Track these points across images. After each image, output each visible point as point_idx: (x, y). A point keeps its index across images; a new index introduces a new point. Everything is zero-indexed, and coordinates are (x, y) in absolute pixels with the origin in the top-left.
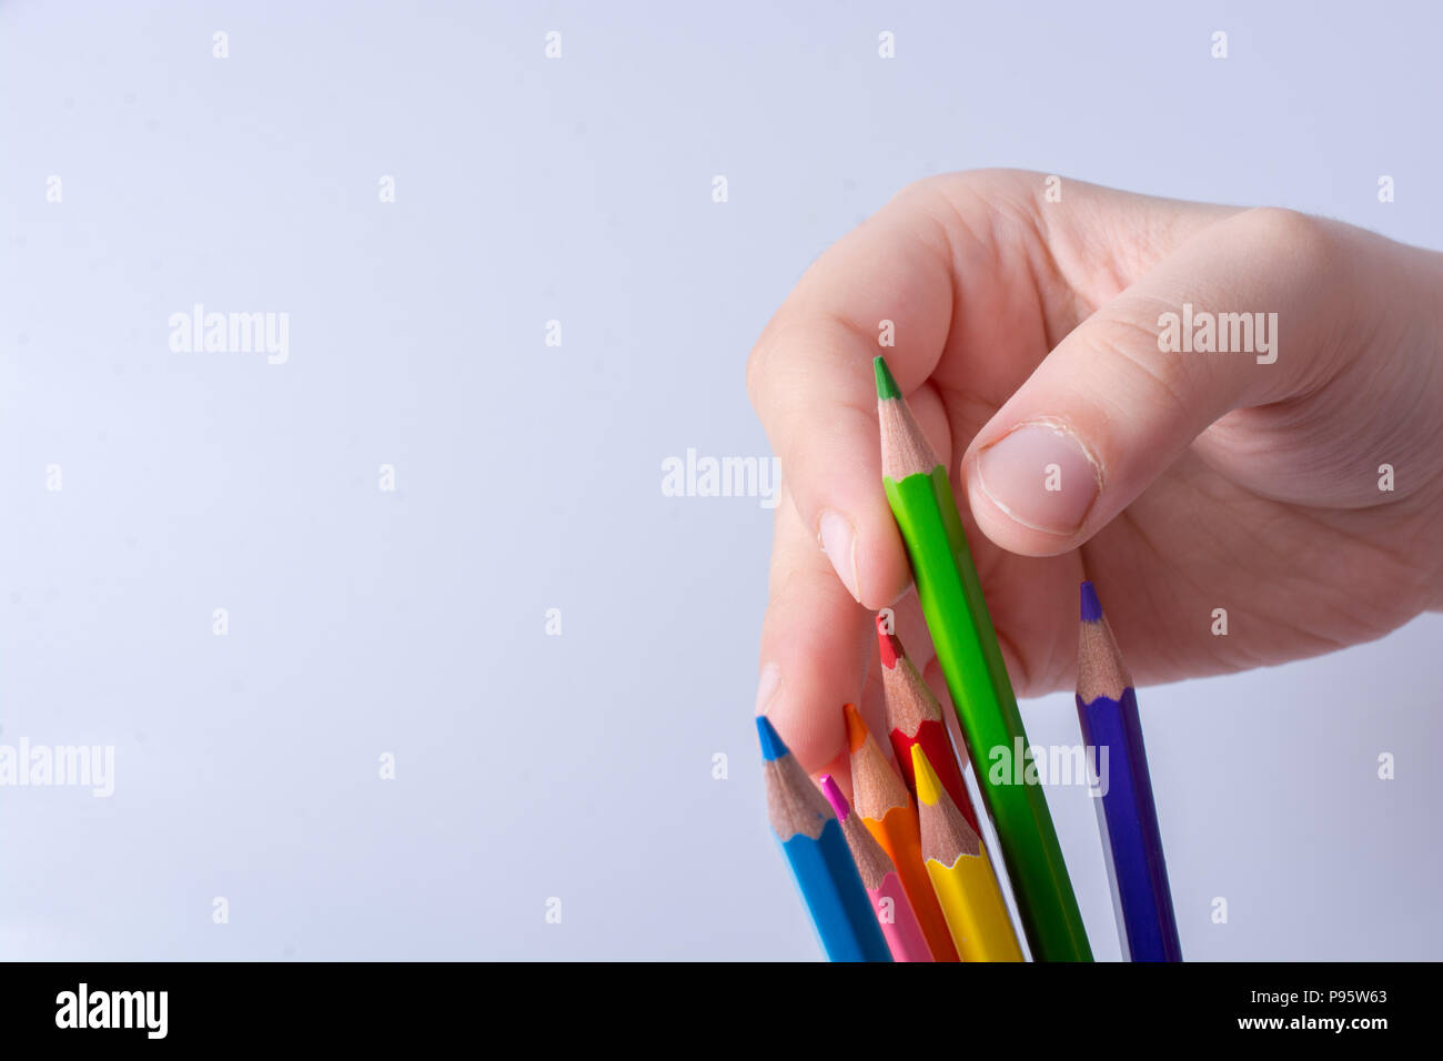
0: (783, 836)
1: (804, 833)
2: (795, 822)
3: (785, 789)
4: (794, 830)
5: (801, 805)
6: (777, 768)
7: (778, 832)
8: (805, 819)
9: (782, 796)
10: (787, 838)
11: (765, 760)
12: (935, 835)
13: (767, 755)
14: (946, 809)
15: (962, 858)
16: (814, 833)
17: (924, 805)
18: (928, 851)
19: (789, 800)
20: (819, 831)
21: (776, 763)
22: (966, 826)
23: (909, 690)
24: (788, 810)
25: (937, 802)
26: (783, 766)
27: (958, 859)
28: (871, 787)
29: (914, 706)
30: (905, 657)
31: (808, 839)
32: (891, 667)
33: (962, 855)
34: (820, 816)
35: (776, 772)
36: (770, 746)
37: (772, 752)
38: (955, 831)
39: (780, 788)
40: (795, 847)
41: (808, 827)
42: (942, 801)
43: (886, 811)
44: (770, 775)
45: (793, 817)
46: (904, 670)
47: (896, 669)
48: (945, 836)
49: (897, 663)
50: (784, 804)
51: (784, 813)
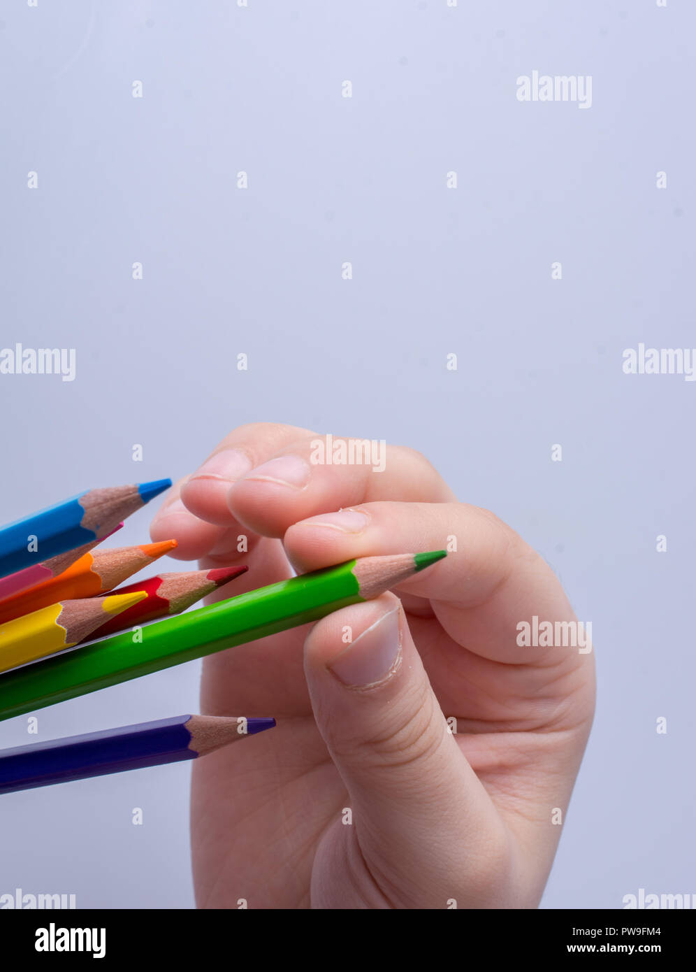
0: (82, 500)
1: (85, 516)
2: (94, 509)
3: (117, 501)
4: (87, 508)
5: (106, 512)
6: (134, 495)
7: (85, 496)
8: (96, 516)
9: (112, 499)
10: (81, 503)
11: (138, 486)
12: (80, 610)
13: (142, 487)
14: (99, 618)
15: (63, 630)
16: (85, 523)
17: (102, 601)
18: (68, 605)
19: (109, 504)
20: (87, 527)
21: (137, 494)
22: (87, 633)
23: (192, 590)
24: (102, 503)
25: (104, 611)
26: (134, 499)
27: (63, 628)
28: (116, 562)
29: (180, 594)
30: (216, 586)
31: (81, 518)
32: (209, 577)
33: (66, 630)
34: (98, 527)
35: (130, 494)
36: (149, 490)
37: (145, 491)
38: (83, 625)
39: (119, 497)
40: (74, 509)
41: (90, 518)
42: (106, 615)
43: (98, 574)
44: (128, 490)
45: (97, 507)
46: (207, 586)
47: (207, 580)
48: (79, 618)
49: (212, 581)
50: (106, 500)
51: (100, 500)
